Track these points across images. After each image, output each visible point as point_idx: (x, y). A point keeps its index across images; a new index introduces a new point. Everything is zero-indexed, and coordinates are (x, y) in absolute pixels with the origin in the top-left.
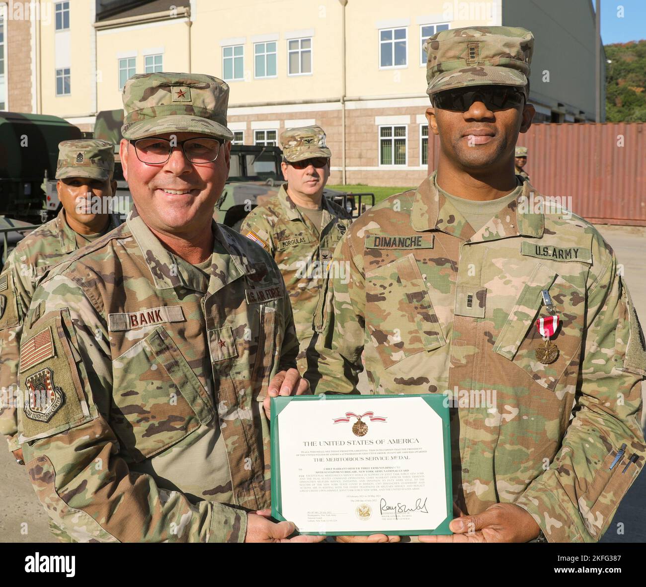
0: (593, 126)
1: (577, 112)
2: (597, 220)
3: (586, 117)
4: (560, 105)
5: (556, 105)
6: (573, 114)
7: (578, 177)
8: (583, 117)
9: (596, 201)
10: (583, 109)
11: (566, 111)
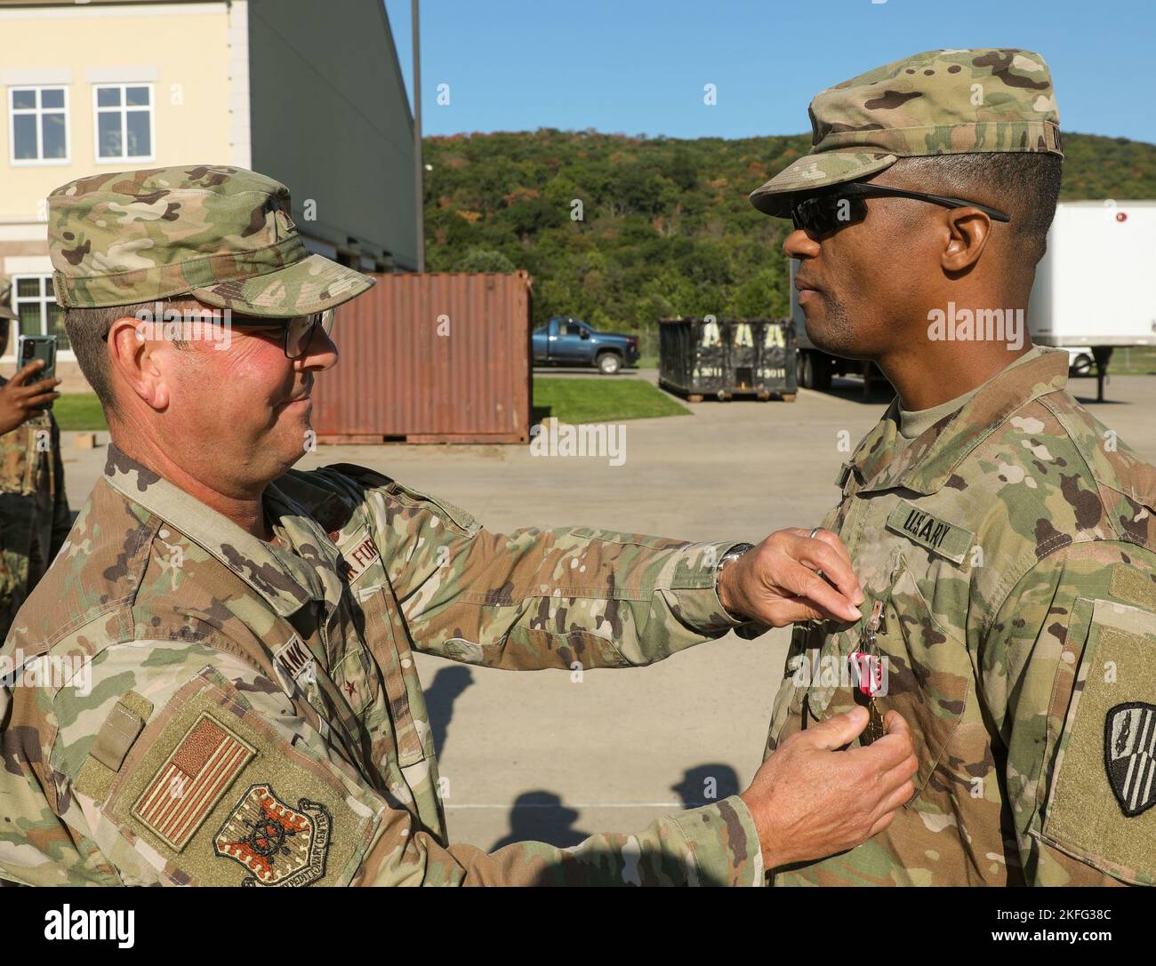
0: (416, 279)
1: (379, 253)
2: (429, 437)
3: (394, 262)
4: (351, 241)
5: (345, 240)
6: (373, 257)
7: (394, 364)
8: (389, 262)
9: (426, 405)
10: (390, 249)
11: (362, 251)
